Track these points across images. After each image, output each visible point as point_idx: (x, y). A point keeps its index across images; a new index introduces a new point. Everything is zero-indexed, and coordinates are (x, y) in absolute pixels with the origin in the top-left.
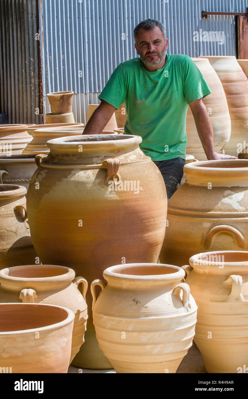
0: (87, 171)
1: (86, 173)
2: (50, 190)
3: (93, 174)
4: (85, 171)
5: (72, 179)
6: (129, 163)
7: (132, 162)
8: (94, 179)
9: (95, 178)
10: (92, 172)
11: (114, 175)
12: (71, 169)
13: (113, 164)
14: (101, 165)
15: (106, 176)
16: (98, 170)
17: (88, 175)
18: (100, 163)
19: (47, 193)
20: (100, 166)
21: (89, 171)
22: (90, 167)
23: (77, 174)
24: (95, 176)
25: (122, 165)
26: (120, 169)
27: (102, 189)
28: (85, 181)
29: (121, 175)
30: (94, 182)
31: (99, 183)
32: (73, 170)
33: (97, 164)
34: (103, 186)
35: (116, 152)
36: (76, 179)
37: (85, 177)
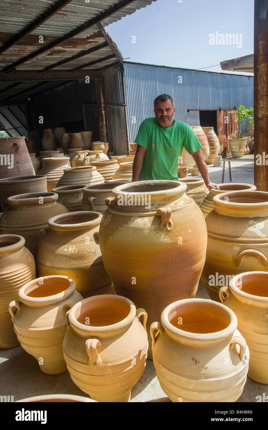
0: (144, 218)
1: (143, 220)
2: (114, 233)
3: (149, 221)
4: (142, 218)
5: (132, 225)
6: (179, 209)
7: (181, 208)
8: (150, 226)
9: (151, 224)
10: (148, 219)
11: (166, 222)
12: (130, 216)
13: (166, 213)
14: (155, 212)
15: (160, 223)
16: (153, 217)
17: (145, 222)
18: (154, 211)
19: (112, 235)
20: (155, 214)
21: (146, 218)
22: (146, 214)
23: (136, 221)
24: (151, 223)
25: (173, 211)
26: (172, 215)
27: (157, 234)
28: (142, 227)
29: (173, 221)
30: (150, 228)
31: (154, 229)
32: (132, 217)
33: (152, 211)
34: (158, 231)
35: (168, 199)
36: (135, 226)
37: (142, 223)
